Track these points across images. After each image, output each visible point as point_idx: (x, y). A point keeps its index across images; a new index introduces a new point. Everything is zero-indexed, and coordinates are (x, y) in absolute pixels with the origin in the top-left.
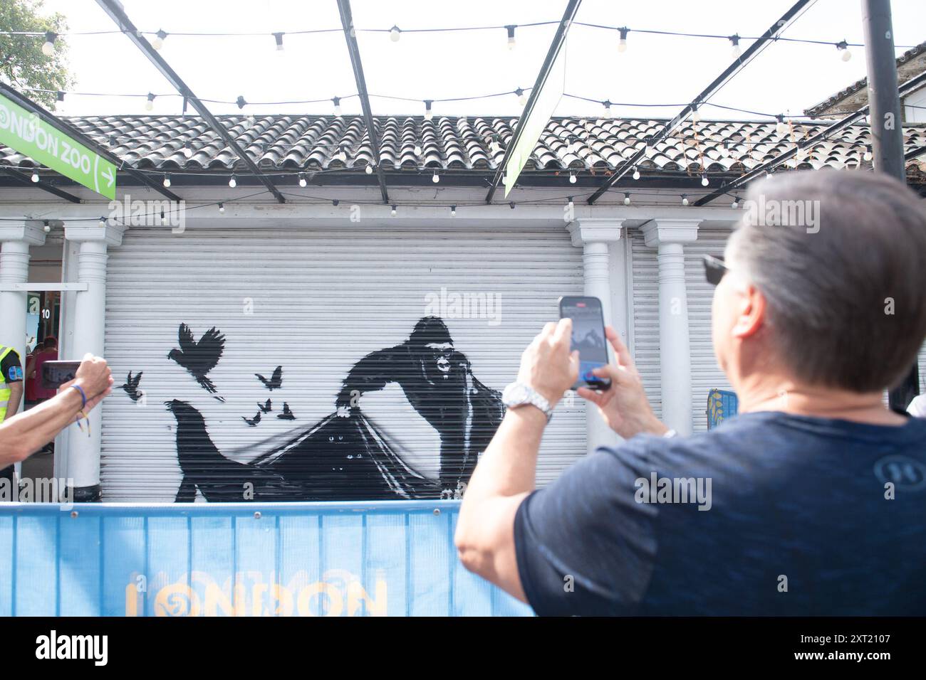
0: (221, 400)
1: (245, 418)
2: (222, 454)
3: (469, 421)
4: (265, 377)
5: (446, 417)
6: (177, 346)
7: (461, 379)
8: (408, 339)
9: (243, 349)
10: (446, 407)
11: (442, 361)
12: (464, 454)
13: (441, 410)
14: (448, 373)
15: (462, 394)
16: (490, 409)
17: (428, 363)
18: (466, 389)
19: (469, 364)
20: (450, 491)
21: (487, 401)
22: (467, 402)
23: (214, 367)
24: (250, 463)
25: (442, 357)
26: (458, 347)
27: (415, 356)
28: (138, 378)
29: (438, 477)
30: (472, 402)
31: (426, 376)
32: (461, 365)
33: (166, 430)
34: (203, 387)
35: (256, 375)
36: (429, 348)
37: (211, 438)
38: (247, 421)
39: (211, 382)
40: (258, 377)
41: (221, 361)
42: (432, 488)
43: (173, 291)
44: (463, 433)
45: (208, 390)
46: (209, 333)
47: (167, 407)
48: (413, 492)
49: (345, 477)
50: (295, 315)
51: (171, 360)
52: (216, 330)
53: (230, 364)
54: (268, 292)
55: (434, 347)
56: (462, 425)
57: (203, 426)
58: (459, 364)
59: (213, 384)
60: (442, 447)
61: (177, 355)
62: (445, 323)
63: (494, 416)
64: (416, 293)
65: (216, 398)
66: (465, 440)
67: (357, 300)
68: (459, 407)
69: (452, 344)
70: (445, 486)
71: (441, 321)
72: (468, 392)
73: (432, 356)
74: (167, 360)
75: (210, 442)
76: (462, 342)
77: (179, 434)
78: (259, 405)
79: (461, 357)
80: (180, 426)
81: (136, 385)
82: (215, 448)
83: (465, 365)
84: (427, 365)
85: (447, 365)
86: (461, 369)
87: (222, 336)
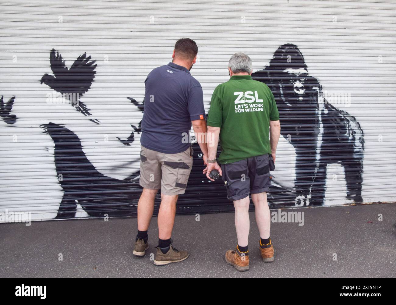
0: (95, 122)
1: (119, 138)
2: (99, 171)
3: (320, 138)
4: (137, 100)
5: (300, 134)
6: (50, 72)
7: (314, 101)
8: (268, 64)
9: (115, 74)
10: (300, 126)
11: (298, 84)
12: (315, 166)
13: (296, 128)
14: (303, 96)
15: (314, 114)
16: (337, 127)
17: (286, 87)
18: (318, 110)
19: (320, 88)
20: (303, 197)
21: (336, 120)
22: (318, 121)
23: (87, 91)
24: (126, 179)
25: (298, 82)
26: (311, 72)
27: (274, 80)
28: (11, 103)
29: (293, 185)
30: (323, 121)
31: (283, 99)
32: (314, 88)
33: (44, 151)
34: (78, 110)
35: (128, 98)
36: (287, 73)
37: (88, 158)
38: (122, 141)
39: (85, 105)
40: (130, 101)
41: (93, 85)
42: (288, 195)
43: (41, 17)
44: (314, 147)
45: (82, 112)
46: (80, 59)
47: (43, 130)
48: (272, 199)
49: (213, 188)
50: (164, 41)
51: (44, 85)
52: (87, 56)
53: (103, 88)
54: (137, 19)
55: (291, 72)
56: (314, 141)
57: (80, 146)
58: (312, 87)
59: (88, 107)
60: (297, 160)
61: (50, 80)
62: (301, 51)
63: (341, 133)
64: (275, 22)
65: (91, 120)
66: (316, 153)
67: (222, 28)
68: (312, 125)
69: (306, 69)
70: (299, 193)
71: (297, 49)
72: (320, 112)
73: (289, 80)
74: (40, 85)
75: (86, 160)
76: (315, 68)
77: (56, 154)
78: (132, 126)
79: (314, 81)
80: (56, 147)
81: (10, 110)
82: (93, 167)
83: (318, 88)
84: (285, 88)
85: (302, 88)
86: (314, 92)
87: (93, 62)
